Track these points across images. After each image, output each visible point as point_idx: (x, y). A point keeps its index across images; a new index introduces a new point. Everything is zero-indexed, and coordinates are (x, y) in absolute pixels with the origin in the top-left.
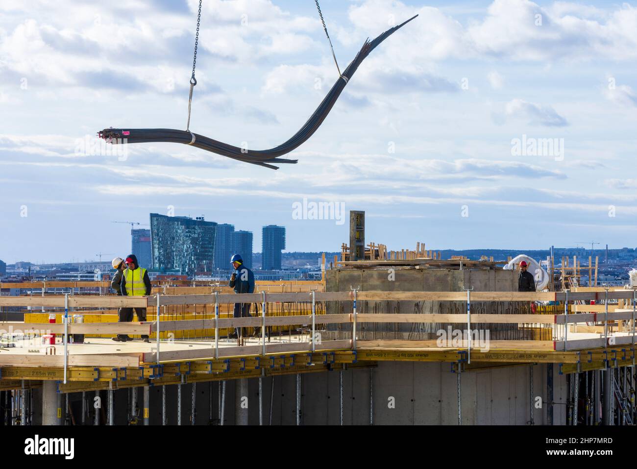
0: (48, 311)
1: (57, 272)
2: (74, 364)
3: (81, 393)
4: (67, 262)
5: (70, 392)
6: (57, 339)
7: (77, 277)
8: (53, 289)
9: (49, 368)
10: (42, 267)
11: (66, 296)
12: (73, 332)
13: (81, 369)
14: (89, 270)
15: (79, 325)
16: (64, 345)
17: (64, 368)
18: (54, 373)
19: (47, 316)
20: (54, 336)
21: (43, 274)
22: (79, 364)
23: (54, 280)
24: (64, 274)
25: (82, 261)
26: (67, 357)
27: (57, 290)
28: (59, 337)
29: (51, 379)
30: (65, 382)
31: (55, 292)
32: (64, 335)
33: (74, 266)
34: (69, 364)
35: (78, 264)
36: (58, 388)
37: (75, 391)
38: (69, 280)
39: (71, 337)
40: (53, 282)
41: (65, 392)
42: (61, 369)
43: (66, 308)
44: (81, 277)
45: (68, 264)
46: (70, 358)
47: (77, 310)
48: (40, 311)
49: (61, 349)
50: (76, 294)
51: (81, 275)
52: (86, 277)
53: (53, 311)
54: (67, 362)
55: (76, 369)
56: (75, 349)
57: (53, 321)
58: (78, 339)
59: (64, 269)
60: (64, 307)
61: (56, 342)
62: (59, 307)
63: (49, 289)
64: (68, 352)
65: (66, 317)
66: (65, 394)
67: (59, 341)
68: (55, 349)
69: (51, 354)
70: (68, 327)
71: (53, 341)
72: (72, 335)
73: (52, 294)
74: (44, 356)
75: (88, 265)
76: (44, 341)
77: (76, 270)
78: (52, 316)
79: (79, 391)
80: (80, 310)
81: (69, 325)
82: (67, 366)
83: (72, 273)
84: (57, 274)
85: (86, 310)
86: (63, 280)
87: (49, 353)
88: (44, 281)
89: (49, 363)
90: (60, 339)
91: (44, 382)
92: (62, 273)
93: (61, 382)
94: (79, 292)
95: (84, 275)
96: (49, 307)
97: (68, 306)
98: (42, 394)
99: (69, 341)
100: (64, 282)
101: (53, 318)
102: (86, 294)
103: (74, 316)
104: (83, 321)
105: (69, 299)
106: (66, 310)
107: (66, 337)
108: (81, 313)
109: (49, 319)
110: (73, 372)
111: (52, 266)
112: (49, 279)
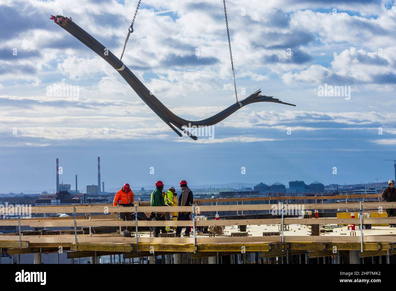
0: (350, 211)
1: (353, 189)
2: (367, 241)
3: (371, 257)
4: (358, 184)
5: (365, 257)
6: (356, 227)
7: (364, 192)
8: (352, 199)
9: (353, 243)
10: (344, 186)
11: (360, 203)
12: (365, 223)
13: (370, 244)
14: (371, 187)
15: (368, 219)
16: (360, 230)
17: (361, 243)
18: (356, 246)
19: (350, 214)
20: (354, 225)
21: (345, 190)
22: (369, 241)
23: (352, 194)
24: (357, 190)
25: (367, 183)
26: (363, 237)
27: (355, 199)
28: (357, 226)
29: (354, 250)
30: (362, 251)
31: (353, 200)
32: (360, 225)
33: (362, 186)
34: (364, 241)
35: (365, 184)
36: (358, 255)
37: (368, 256)
38: (360, 194)
39: (364, 226)
40: (351, 195)
41: (362, 257)
42: (359, 244)
43: (361, 209)
44: (367, 192)
45: (359, 185)
46: (364, 237)
47: (366, 210)
48: (346, 212)
49: (358, 233)
50: (365, 202)
51: (366, 190)
52: (370, 191)
53: (353, 211)
54: (363, 240)
55: (368, 244)
56: (367, 232)
57: (353, 217)
58: (368, 227)
59: (357, 188)
60: (360, 209)
61: (356, 229)
62: (356, 209)
63: (349, 199)
64: (363, 234)
65: (361, 214)
66: (362, 258)
67: (357, 228)
68: (355, 233)
69: (353, 235)
70: (362, 221)
71: (353, 228)
72: (364, 224)
73: (351, 202)
74: (349, 237)
75: (371, 185)
76: (349, 229)
77: (364, 188)
78: (352, 214)
79: (370, 256)
80: (368, 210)
81: (363, 219)
82: (363, 242)
83: (362, 190)
84: (353, 191)
85: (371, 210)
86: (357, 194)
87: (352, 235)
88: (347, 195)
89: (353, 241)
90: (358, 227)
91: (350, 251)
92: (356, 190)
93: (360, 251)
94: (367, 200)
95: (368, 190)
96: (351, 209)
97: (362, 208)
98: (349, 258)
99: (363, 228)
100: (358, 195)
101: (353, 215)
102: (371, 201)
103: (365, 214)
104: (370, 217)
105: (362, 204)
106: (361, 211)
107: (361, 226)
108: (369, 212)
109: (351, 215)
110: (366, 245)
111: (350, 186)
112: (349, 193)
